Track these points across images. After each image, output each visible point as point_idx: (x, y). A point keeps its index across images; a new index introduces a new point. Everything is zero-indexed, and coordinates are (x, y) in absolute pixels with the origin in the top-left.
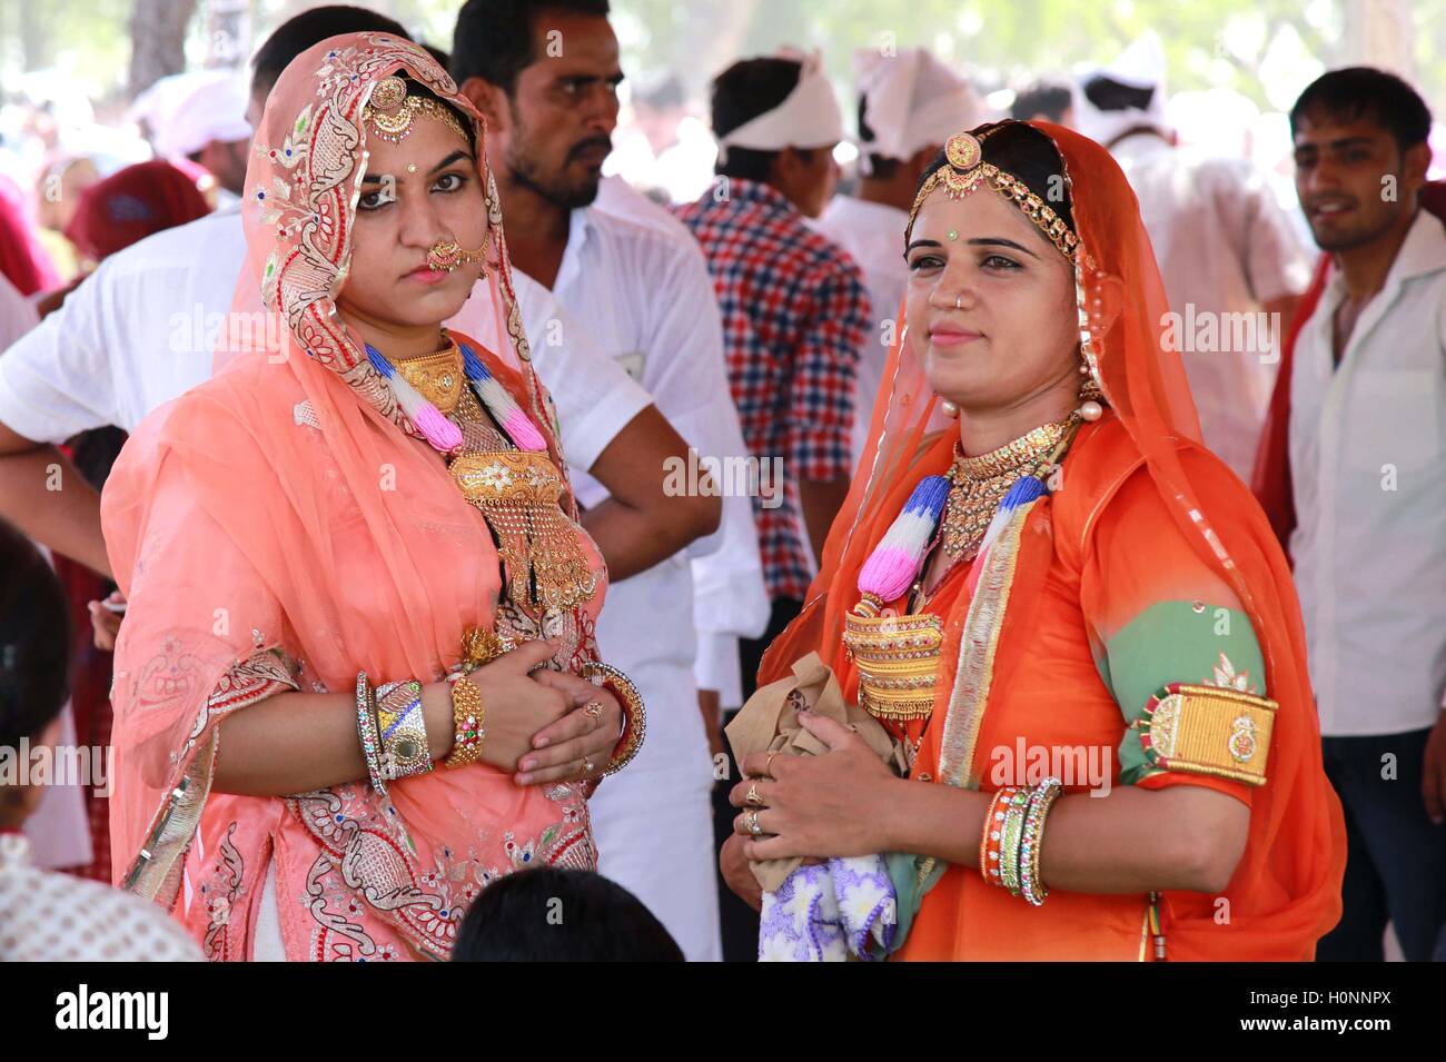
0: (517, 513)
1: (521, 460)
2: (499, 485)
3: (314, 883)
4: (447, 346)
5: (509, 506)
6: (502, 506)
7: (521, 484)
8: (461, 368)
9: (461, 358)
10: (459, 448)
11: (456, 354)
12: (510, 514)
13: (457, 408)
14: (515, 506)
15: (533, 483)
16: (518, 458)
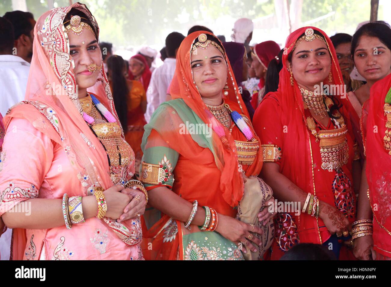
0: (110, 140)
1: (111, 125)
2: (106, 132)
3: (56, 254)
4: (87, 95)
5: (108, 138)
6: (106, 138)
7: (112, 132)
8: (91, 101)
9: (91, 98)
10: (93, 123)
11: (90, 97)
12: (109, 140)
13: (91, 112)
14: (110, 138)
15: (114, 131)
16: (110, 125)
